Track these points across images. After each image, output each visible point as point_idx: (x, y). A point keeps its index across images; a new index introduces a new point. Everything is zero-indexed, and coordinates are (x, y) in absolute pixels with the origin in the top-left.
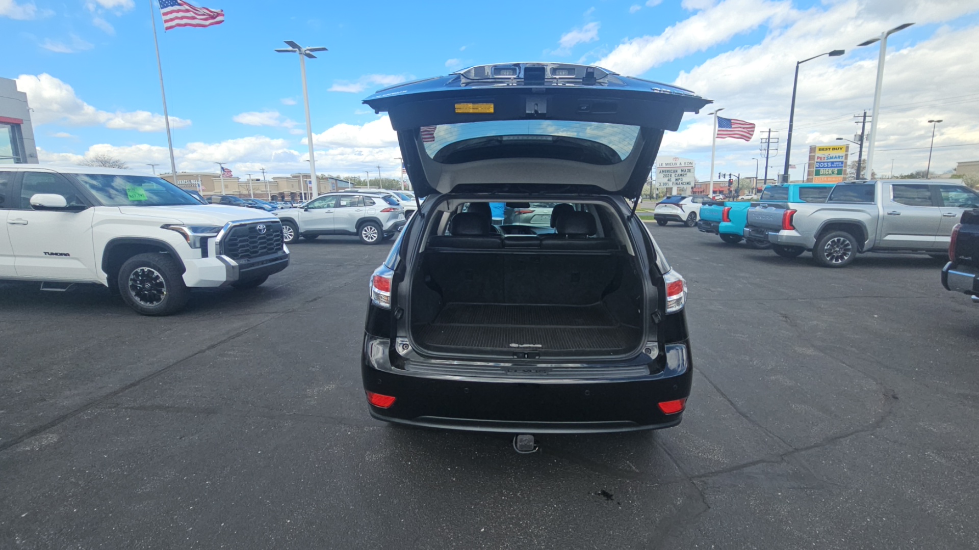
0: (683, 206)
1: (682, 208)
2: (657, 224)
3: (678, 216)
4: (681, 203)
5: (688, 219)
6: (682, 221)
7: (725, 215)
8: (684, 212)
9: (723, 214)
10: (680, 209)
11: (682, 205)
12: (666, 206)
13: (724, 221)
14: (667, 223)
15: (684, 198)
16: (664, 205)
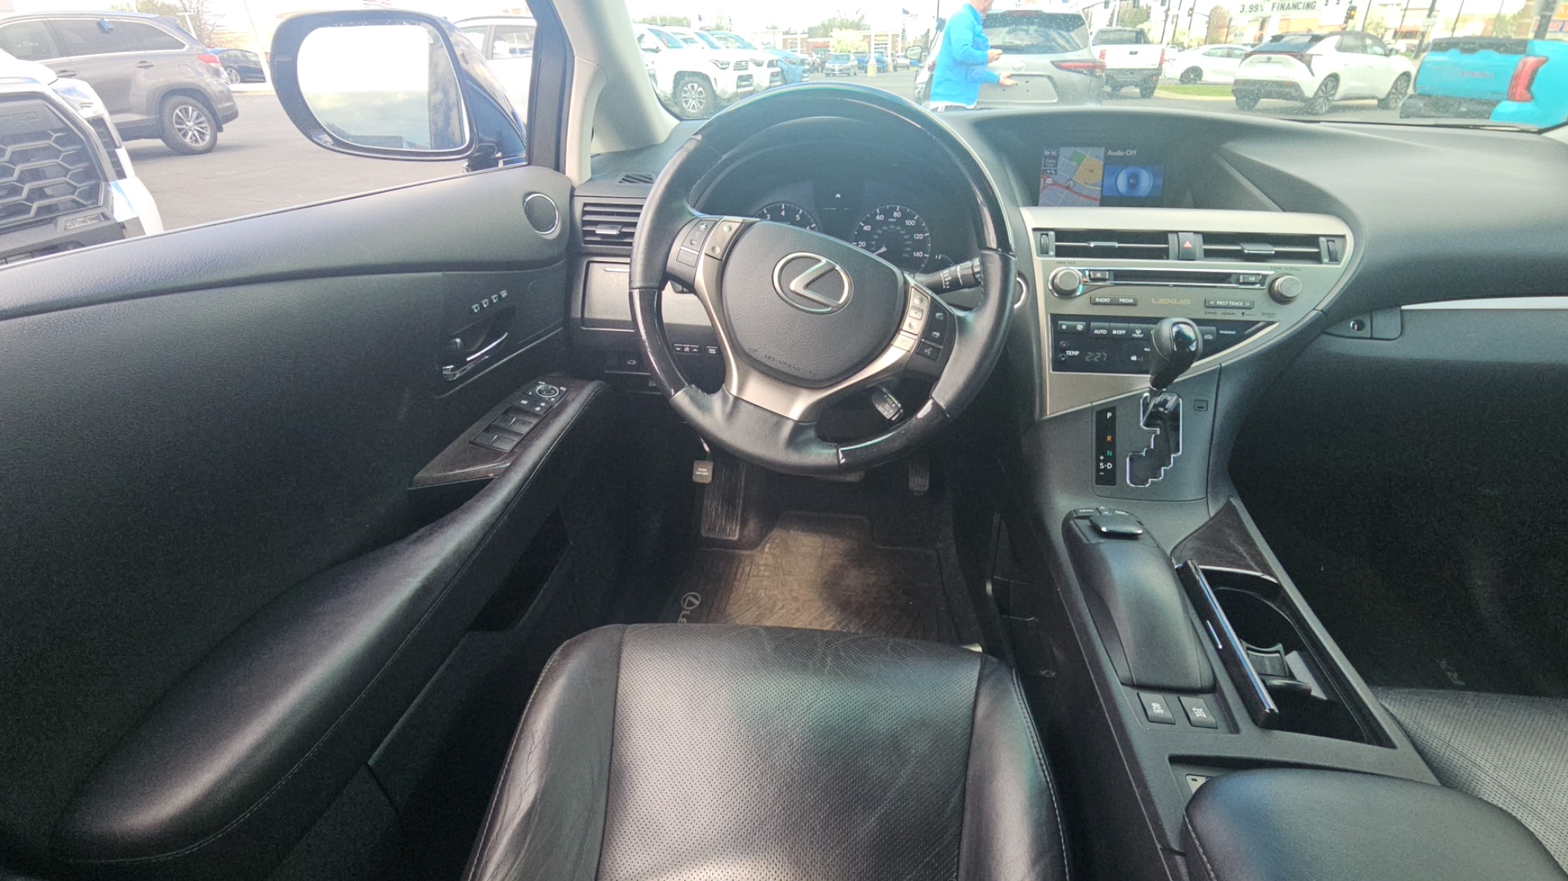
0: (1314, 57)
1: (1309, 65)
2: (1235, 106)
3: (1294, 86)
4: (1310, 52)
5: (1317, 93)
6: (1302, 98)
7: (1523, 82)
8: (1313, 74)
9: (1516, 78)
10: (1302, 66)
11: (1312, 56)
12: (1269, 59)
13: (1512, 97)
14: (1256, 102)
15: (1317, 39)
16: (1264, 57)
